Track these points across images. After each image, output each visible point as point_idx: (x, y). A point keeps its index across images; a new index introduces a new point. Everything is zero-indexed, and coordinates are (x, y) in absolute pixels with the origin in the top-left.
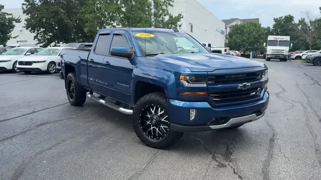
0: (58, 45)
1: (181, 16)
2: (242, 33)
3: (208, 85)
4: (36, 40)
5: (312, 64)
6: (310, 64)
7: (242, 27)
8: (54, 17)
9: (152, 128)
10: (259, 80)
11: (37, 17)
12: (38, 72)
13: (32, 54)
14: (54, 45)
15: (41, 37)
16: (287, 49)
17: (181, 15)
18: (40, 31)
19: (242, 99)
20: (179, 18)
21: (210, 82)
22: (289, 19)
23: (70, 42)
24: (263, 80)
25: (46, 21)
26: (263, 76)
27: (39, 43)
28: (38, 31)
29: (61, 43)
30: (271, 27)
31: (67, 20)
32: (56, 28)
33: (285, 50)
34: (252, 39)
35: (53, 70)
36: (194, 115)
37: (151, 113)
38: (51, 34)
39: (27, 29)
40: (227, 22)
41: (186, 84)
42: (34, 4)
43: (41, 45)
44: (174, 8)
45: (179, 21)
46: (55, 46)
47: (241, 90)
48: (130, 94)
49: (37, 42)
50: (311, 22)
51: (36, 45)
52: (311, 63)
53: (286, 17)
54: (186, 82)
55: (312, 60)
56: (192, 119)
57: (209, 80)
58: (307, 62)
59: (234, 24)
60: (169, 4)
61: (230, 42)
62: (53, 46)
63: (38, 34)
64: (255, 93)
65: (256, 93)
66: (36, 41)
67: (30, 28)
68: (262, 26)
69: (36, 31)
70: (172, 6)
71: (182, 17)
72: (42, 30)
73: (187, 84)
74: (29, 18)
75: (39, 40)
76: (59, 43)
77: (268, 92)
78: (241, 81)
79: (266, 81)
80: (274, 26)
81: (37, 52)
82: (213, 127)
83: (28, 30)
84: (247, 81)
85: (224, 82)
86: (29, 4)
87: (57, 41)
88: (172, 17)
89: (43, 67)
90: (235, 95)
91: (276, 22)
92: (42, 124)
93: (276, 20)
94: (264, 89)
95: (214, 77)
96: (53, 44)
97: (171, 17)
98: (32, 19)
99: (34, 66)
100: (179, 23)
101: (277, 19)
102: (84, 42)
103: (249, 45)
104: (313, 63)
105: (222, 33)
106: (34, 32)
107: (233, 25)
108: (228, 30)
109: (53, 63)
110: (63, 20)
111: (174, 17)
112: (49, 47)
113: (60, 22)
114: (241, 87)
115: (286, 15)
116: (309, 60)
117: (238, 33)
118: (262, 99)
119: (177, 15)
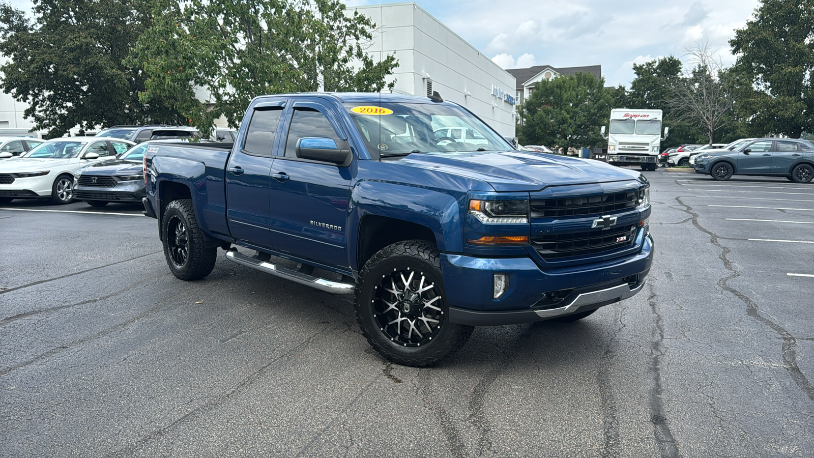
0: (89, 131)
1: (394, 62)
2: (559, 103)
3: (531, 220)
4: (30, 118)
5: (709, 177)
6: (704, 176)
7: (560, 87)
8: (76, 61)
9: (399, 320)
10: (633, 209)
11: (32, 61)
12: (29, 200)
13: (15, 154)
14: (78, 132)
15: (45, 111)
16: (656, 140)
17: (393, 59)
18: (41, 98)
19: (600, 250)
20: (387, 66)
21: (533, 215)
22: (670, 67)
23: (121, 124)
24: (641, 208)
25: (56, 72)
26: (640, 201)
27: (38, 128)
28: (36, 96)
29: (98, 127)
30: (628, 88)
31: (112, 68)
32: (85, 88)
33: (651, 142)
34: (582, 118)
35: (68, 194)
36: (503, 287)
37: (401, 286)
38: (70, 104)
39: (7, 91)
40: (521, 75)
41: (484, 219)
42: (25, 29)
43: (45, 131)
44: (372, 42)
45: (389, 73)
46: (82, 134)
47: (598, 231)
48: (345, 246)
49: (35, 124)
50: (721, 75)
51: (31, 131)
52: (706, 174)
53: (663, 63)
54: (482, 215)
55: (707, 168)
56: (498, 295)
57: (532, 210)
58: (697, 172)
59: (539, 79)
60: (363, 32)
61: (530, 125)
62: (77, 135)
63: (35, 104)
64: (625, 238)
65: (627, 239)
66: (31, 123)
67: (14, 91)
68: (605, 85)
69: (30, 98)
70: (370, 37)
71: (397, 65)
72: (47, 93)
73: (486, 218)
74: (12, 62)
75: (38, 119)
76: (92, 127)
77: (649, 237)
78: (598, 212)
79: (647, 212)
80: (635, 85)
81: (27, 149)
82: (542, 313)
83: (10, 95)
84: (611, 210)
85: (562, 215)
86: (11, 29)
87: (85, 123)
88: (371, 63)
89: (41, 186)
90: (585, 243)
91: (638, 74)
92: (19, 316)
93: (638, 70)
94: (642, 230)
95: (543, 204)
96: (77, 129)
97: (368, 63)
98: (19, 66)
99: (18, 185)
100: (388, 79)
101: (641, 67)
102: (157, 123)
103: (574, 133)
104: (711, 174)
105: (509, 101)
106: (25, 99)
107: (537, 83)
108: (527, 95)
109: (66, 176)
110: (101, 68)
111: (375, 64)
112: (65, 138)
113: (93, 74)
114: (599, 223)
115: (662, 58)
116: (702, 166)
117: (549, 103)
118: (639, 251)
119: (384, 59)
